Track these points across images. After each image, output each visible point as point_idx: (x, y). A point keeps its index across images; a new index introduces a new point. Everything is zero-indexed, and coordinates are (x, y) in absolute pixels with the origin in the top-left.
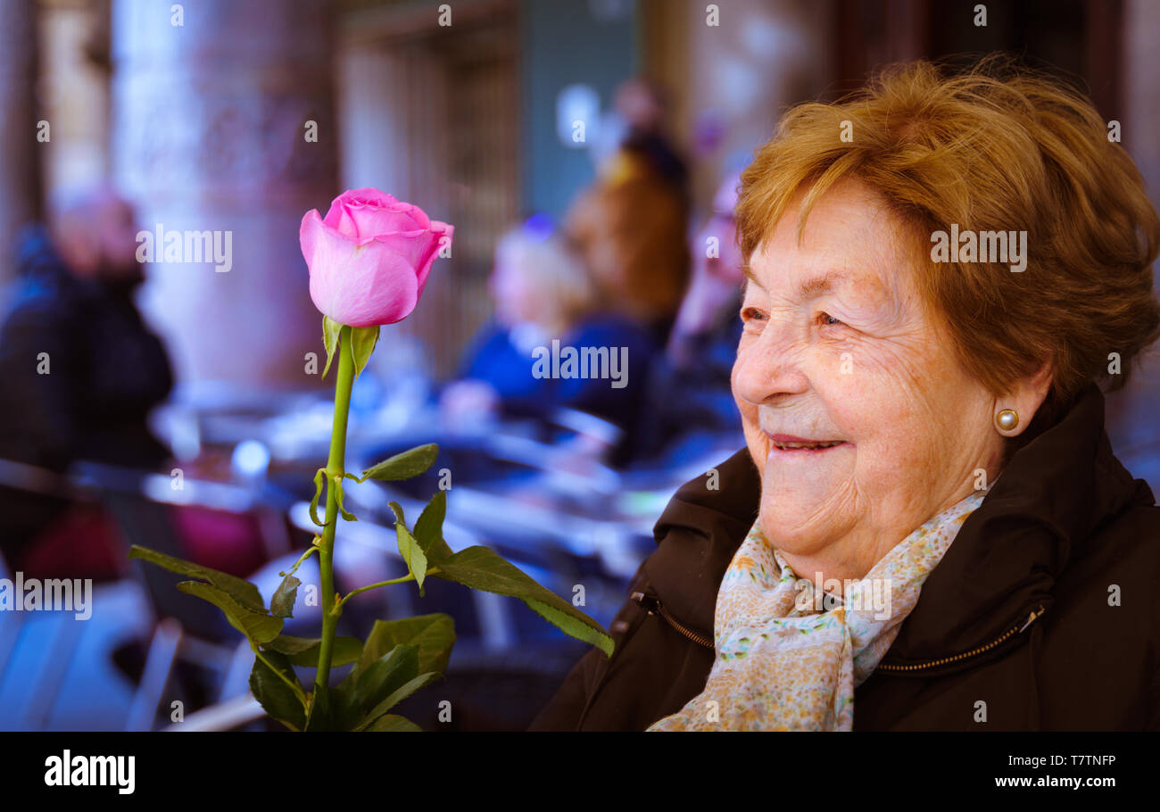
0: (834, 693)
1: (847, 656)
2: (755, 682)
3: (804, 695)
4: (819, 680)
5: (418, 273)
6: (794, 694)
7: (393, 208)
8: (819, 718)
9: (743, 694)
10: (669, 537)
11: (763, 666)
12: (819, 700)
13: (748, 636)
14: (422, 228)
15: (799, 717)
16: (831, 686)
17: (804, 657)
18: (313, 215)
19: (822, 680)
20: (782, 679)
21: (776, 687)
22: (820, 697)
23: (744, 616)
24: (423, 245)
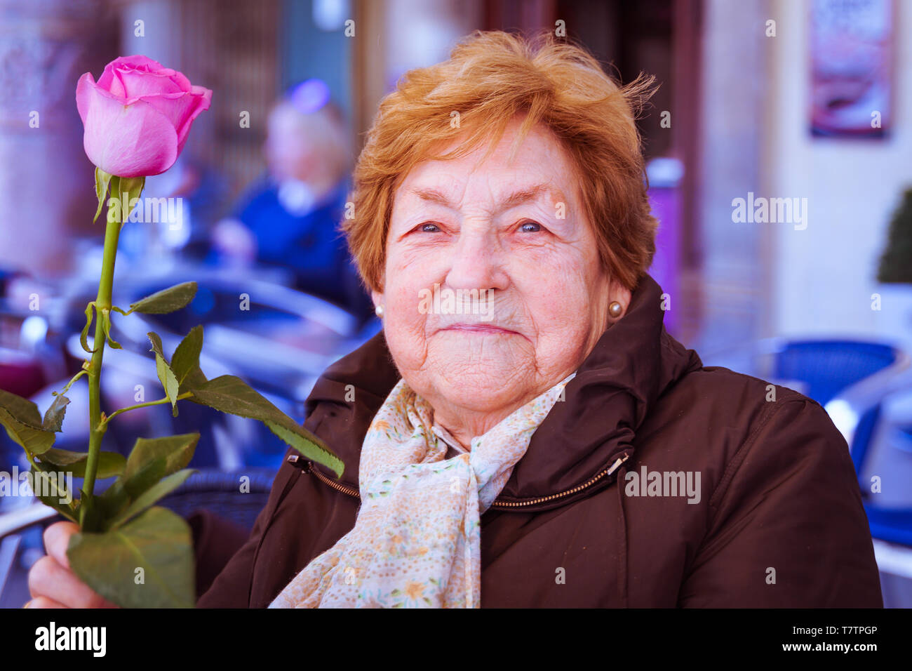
0: (464, 519)
1: (473, 489)
2: (400, 513)
3: (440, 521)
4: (452, 508)
5: (179, 132)
6: (431, 521)
7: (158, 73)
8: (453, 538)
9: (391, 523)
10: (318, 409)
11: (405, 500)
12: (452, 524)
13: (389, 479)
14: (183, 91)
15: (436, 539)
16: (461, 513)
17: (438, 491)
18: (88, 78)
19: (454, 508)
20: (422, 510)
21: (417, 516)
22: (453, 521)
23: (384, 466)
24: (184, 106)
